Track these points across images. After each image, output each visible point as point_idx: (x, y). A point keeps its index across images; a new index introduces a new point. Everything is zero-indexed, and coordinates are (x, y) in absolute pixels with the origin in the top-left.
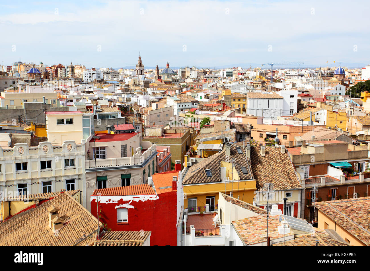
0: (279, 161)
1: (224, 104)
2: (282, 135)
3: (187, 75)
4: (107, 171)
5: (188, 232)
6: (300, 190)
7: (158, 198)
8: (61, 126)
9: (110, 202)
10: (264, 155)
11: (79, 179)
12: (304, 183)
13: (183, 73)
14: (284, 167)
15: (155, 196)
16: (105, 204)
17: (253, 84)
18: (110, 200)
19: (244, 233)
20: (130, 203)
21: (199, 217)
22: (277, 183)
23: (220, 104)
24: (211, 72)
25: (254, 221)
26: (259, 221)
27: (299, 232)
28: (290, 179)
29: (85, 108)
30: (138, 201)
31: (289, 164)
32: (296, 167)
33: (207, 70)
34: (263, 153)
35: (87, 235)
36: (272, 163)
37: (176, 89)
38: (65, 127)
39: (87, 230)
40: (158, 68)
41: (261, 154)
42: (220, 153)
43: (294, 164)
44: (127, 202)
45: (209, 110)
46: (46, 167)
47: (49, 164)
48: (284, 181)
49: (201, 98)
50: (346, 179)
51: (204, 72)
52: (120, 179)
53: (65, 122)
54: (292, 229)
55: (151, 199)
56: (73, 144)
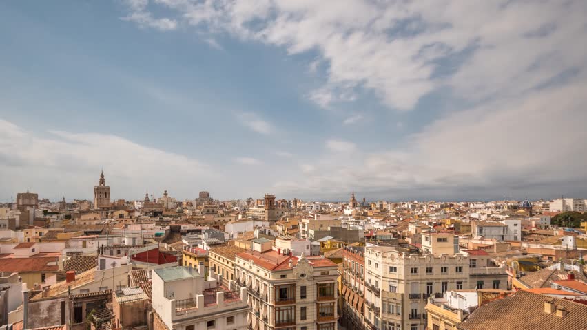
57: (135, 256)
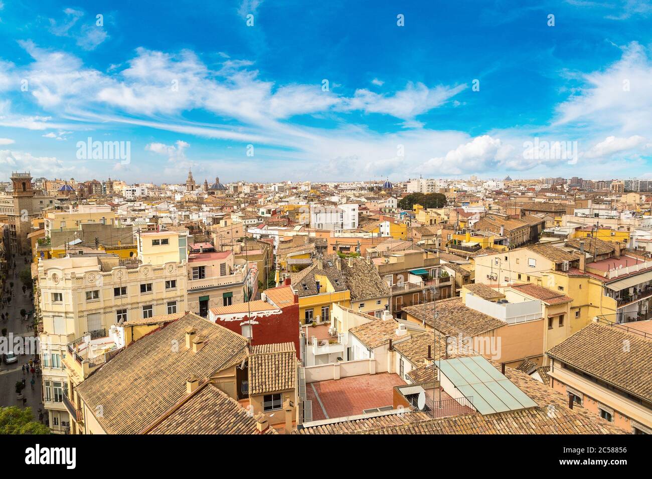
0: (366, 272)
1: (289, 219)
2: (354, 247)
3: (239, 190)
4: (209, 291)
5: (310, 343)
6: (388, 297)
7: (281, 312)
8: (156, 247)
9: (235, 320)
10: (352, 266)
11: (181, 301)
12: (391, 290)
13: (236, 188)
14: (371, 277)
15: (279, 310)
16: (230, 321)
17: (308, 198)
18: (234, 318)
19: (365, 338)
20: (254, 319)
21: (324, 327)
22: (368, 292)
23: (285, 219)
24: (262, 187)
25: (370, 327)
26: (374, 327)
27: (414, 332)
28: (379, 288)
29: (146, 227)
30: (262, 317)
31: (375, 274)
32: (382, 277)
33: (257, 185)
34: (351, 265)
35: (236, 351)
36: (360, 274)
37: (234, 204)
38: (161, 248)
39: (234, 346)
40: (206, 183)
41: (349, 265)
42: (313, 268)
43: (379, 273)
44: (252, 318)
45: (276, 225)
46: (121, 293)
47: (124, 291)
48: (373, 289)
49: (263, 213)
50: (425, 285)
51: (254, 187)
52: (222, 297)
53: (160, 243)
54: (408, 330)
55: (275, 313)
56: (149, 268)
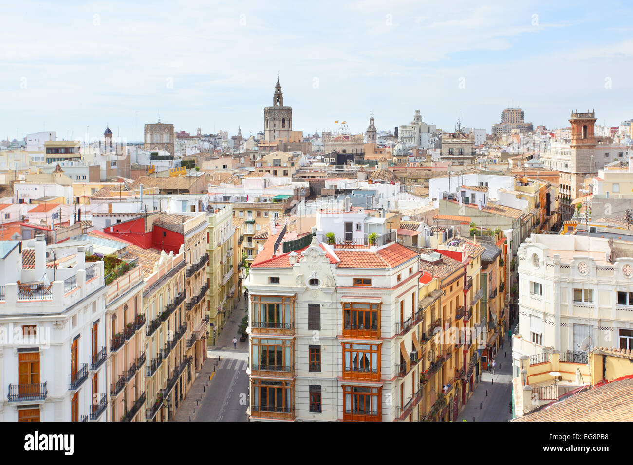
57: (112, 230)
